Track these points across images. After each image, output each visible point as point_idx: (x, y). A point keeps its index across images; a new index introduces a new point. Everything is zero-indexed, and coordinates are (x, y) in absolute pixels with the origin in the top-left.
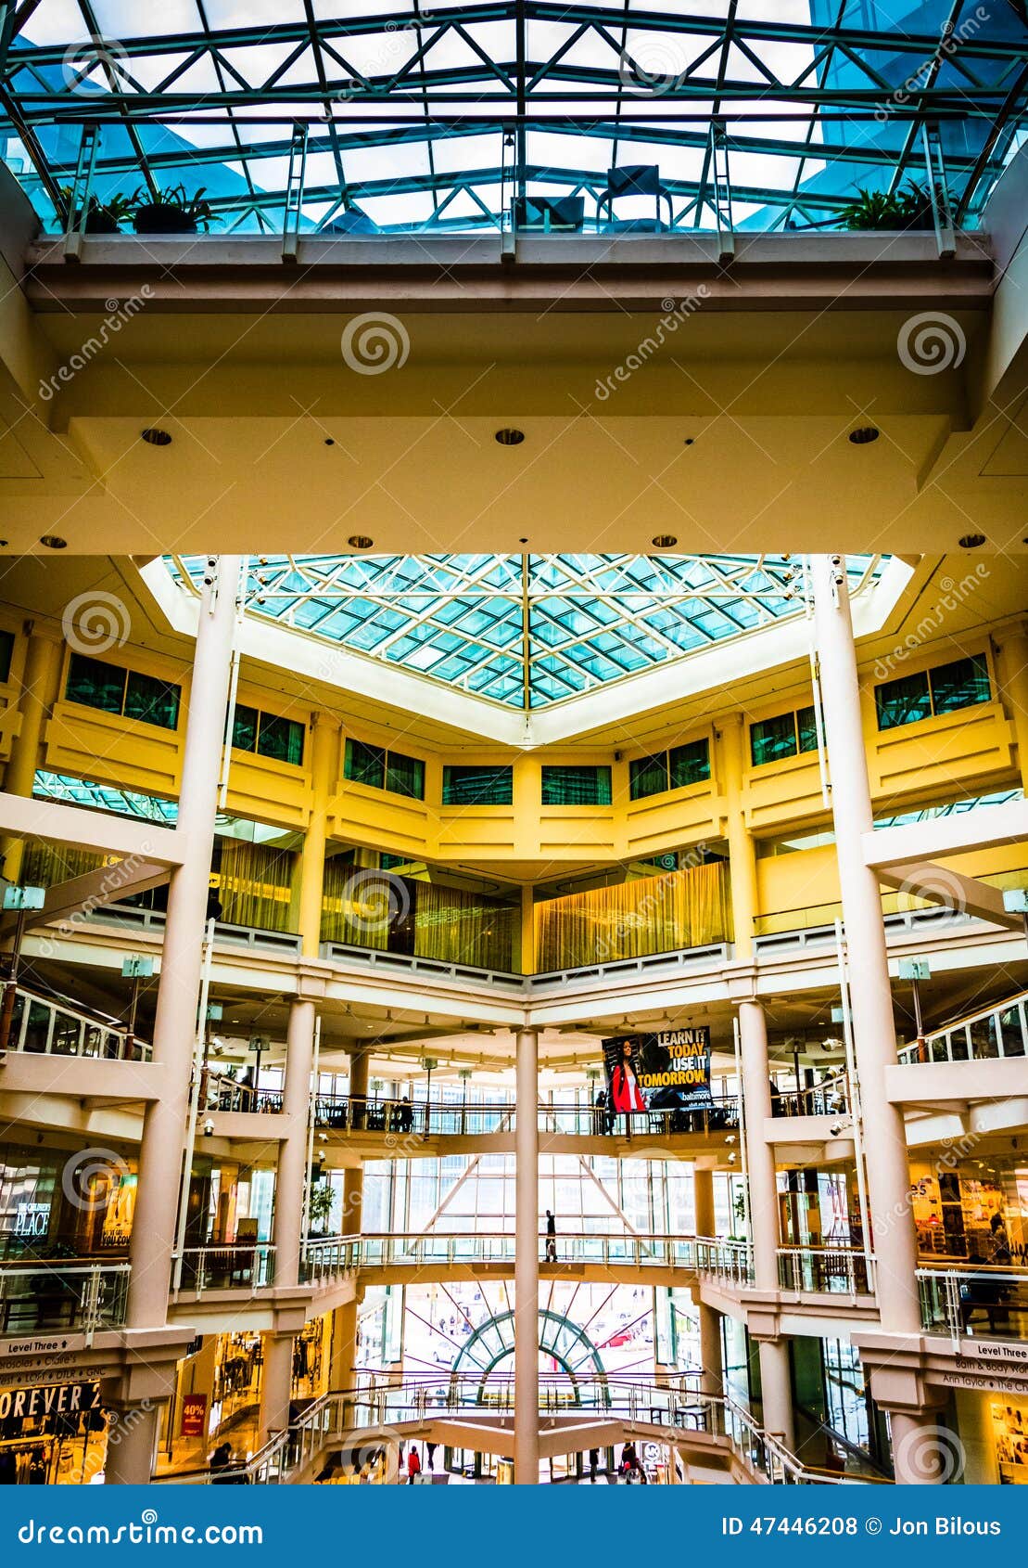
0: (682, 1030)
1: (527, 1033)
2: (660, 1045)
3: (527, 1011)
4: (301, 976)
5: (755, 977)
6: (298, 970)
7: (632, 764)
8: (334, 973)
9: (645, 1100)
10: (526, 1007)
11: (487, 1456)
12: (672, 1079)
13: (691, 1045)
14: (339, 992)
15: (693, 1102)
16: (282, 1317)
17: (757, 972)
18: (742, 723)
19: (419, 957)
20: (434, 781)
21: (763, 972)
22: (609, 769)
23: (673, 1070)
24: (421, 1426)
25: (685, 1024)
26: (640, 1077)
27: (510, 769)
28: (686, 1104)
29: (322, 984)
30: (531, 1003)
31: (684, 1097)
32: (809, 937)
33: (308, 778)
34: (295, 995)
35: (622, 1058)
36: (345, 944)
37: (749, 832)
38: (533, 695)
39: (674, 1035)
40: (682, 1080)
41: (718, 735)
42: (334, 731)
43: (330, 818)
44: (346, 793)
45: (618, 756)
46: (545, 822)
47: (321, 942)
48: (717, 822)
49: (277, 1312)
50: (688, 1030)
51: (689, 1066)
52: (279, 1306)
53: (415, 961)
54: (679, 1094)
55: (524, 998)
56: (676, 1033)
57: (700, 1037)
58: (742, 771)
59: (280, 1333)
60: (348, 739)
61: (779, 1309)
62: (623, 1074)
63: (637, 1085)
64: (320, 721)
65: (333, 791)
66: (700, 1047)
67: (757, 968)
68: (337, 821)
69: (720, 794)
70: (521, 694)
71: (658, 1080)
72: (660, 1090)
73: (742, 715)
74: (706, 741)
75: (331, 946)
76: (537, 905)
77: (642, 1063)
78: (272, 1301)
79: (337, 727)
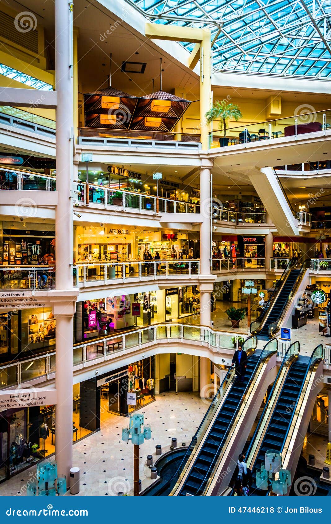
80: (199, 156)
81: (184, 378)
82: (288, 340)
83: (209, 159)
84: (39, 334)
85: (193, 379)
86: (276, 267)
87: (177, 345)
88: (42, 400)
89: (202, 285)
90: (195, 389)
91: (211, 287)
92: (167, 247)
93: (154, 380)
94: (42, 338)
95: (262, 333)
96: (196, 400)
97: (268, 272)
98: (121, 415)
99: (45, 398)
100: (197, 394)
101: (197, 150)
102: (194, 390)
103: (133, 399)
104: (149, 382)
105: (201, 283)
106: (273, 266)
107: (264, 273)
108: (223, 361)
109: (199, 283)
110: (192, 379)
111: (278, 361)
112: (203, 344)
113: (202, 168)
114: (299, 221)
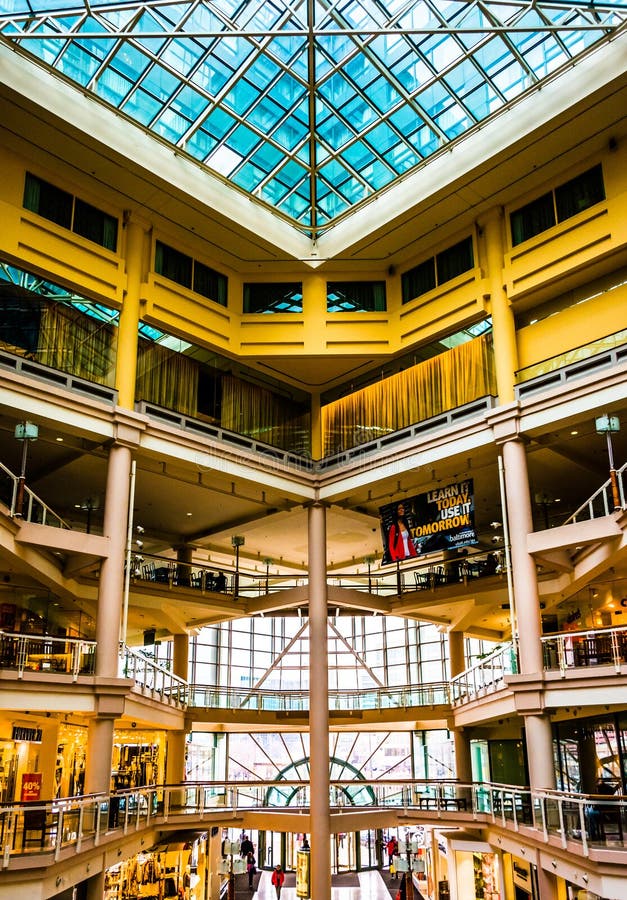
0: (449, 486)
1: (317, 507)
2: (429, 501)
3: (317, 489)
4: (116, 424)
5: (518, 418)
6: (115, 419)
7: (404, 276)
8: (148, 427)
9: (417, 547)
10: (316, 485)
11: (290, 834)
12: (440, 526)
13: (456, 497)
14: (151, 444)
15: (459, 541)
16: (102, 701)
17: (520, 413)
18: (502, 215)
19: (225, 429)
20: (236, 293)
21: (525, 412)
22: (383, 284)
23: (441, 519)
24: (235, 815)
25: (453, 480)
26: (412, 530)
27: (301, 284)
28: (454, 543)
29: (137, 434)
30: (320, 482)
31: (451, 539)
32: (569, 374)
33: (122, 264)
34: (113, 440)
35: (396, 518)
36: (159, 406)
37: (510, 303)
38: (319, 215)
39: (441, 492)
40: (449, 525)
41: (481, 231)
42: (145, 233)
43: (143, 303)
44: (156, 283)
45: (391, 271)
46: (330, 326)
47: (136, 402)
48: (480, 301)
49: (97, 697)
50: (454, 485)
51: (456, 513)
52: (98, 691)
53: (221, 432)
54: (447, 537)
55: (314, 478)
56: (443, 489)
57: (465, 489)
58: (503, 252)
59: (100, 714)
60: (159, 244)
61: (544, 687)
62: (398, 530)
63: (410, 537)
64: (132, 219)
65: (144, 279)
66: (465, 497)
67: (520, 410)
68: (149, 305)
69: (483, 277)
70: (308, 216)
71: (427, 530)
72: (429, 537)
73: (503, 208)
74: (469, 240)
75: (144, 405)
76: (324, 409)
77: (413, 520)
78: (93, 687)
79: (148, 228)
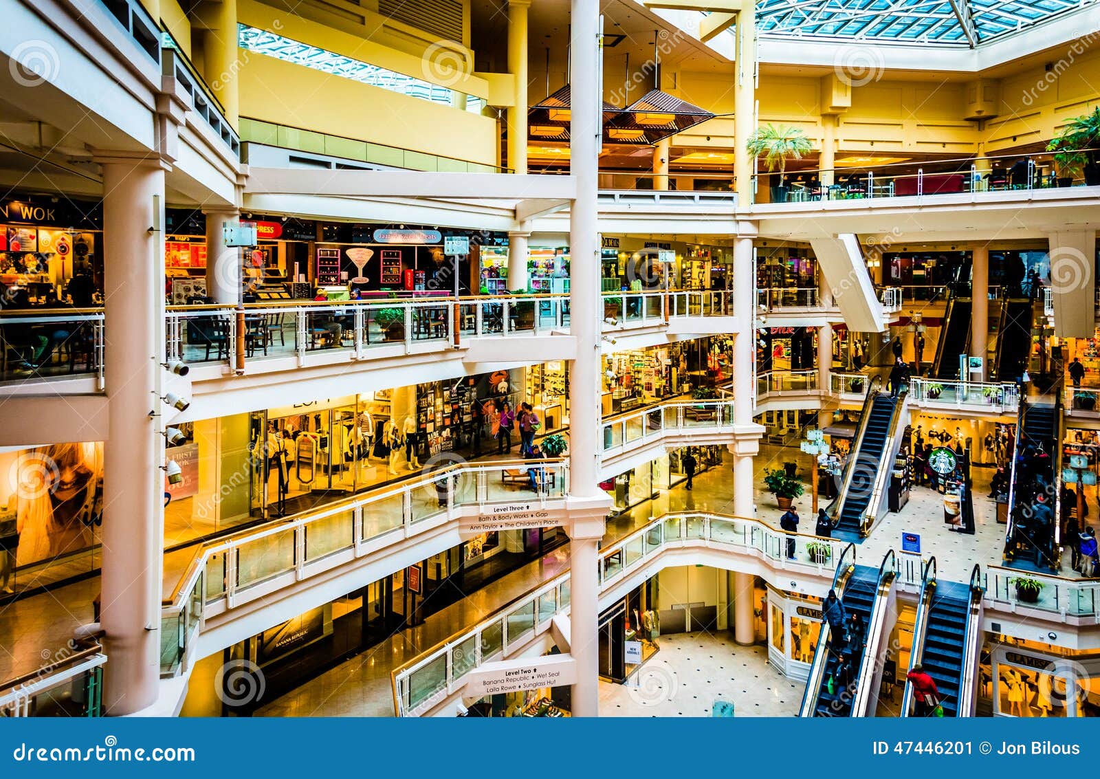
80: (734, 217)
81: (702, 606)
82: (917, 555)
83: (752, 221)
84: (476, 543)
85: (718, 607)
86: (842, 390)
87: (697, 550)
88: (555, 678)
89: (740, 443)
90: (722, 624)
91: (754, 448)
92: (641, 354)
93: (655, 612)
94: (479, 550)
95: (840, 525)
96: (728, 647)
97: (824, 396)
98: (613, 682)
99: (558, 674)
100: (730, 633)
101: (731, 206)
102: (719, 628)
103: (635, 653)
104: (647, 618)
105: (737, 441)
106: (836, 388)
107: (817, 398)
108: (794, 585)
109: (735, 439)
110: (714, 608)
111: (900, 590)
112: (749, 551)
113: (739, 237)
114: (885, 305)
